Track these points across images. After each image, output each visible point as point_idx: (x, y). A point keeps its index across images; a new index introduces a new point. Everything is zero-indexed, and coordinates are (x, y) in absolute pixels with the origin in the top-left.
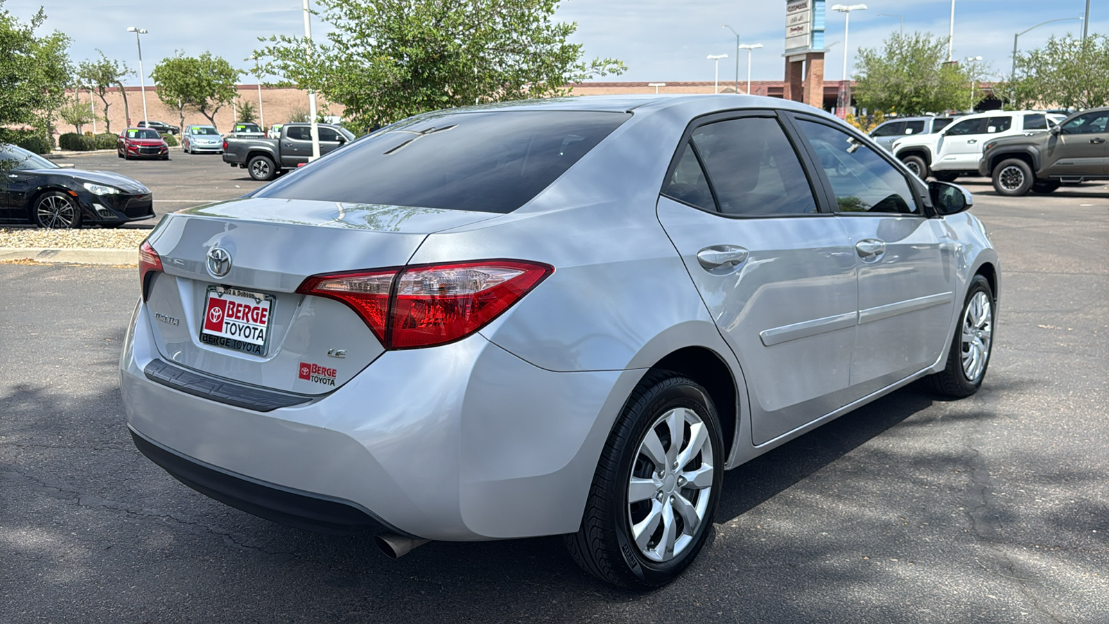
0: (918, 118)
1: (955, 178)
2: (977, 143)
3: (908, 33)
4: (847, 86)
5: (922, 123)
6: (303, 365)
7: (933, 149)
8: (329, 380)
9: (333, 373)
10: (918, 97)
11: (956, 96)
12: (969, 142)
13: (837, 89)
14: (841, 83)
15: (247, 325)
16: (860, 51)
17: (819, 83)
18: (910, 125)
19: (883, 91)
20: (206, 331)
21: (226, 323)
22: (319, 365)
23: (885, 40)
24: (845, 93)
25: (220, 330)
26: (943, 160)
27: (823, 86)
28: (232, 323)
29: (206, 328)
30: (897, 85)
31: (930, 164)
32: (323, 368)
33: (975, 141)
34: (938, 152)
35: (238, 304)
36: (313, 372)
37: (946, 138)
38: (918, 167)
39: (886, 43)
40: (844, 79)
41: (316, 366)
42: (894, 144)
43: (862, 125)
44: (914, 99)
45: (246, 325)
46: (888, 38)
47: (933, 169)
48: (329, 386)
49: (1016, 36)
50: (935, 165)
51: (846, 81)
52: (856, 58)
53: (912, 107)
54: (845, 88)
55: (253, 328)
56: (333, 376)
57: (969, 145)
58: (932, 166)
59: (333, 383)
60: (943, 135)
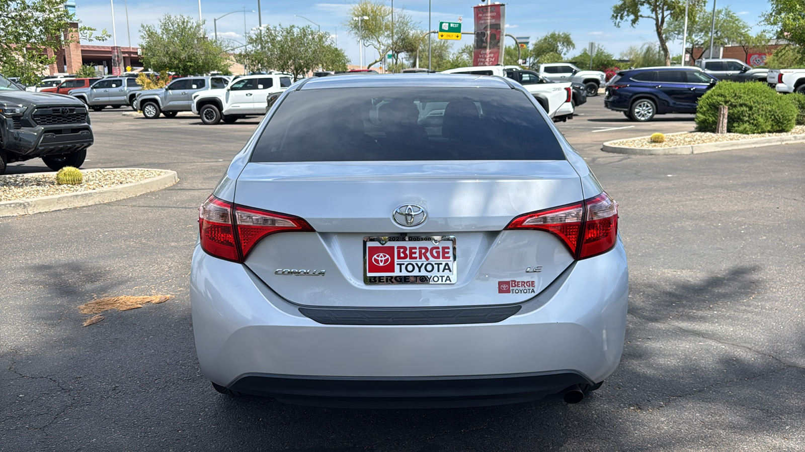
0: (199, 77)
1: (236, 120)
2: (252, 95)
3: (177, 15)
4: (119, 51)
5: (203, 81)
6: (500, 283)
7: (222, 99)
8: (529, 290)
9: (532, 284)
10: (191, 62)
11: (216, 62)
12: (247, 95)
13: (110, 52)
14: (113, 48)
15: (427, 262)
16: (143, 26)
17: (77, 47)
18: (195, 82)
19: (164, 56)
20: (369, 275)
21: (398, 264)
22: (517, 280)
23: (160, 19)
24: (118, 56)
25: (393, 271)
26: (231, 108)
27: (80, 49)
28: (406, 263)
29: (369, 272)
30: (174, 53)
31: (222, 110)
32: (522, 282)
33: (251, 94)
34: (227, 102)
35: (410, 248)
36: (512, 286)
37: (231, 92)
38: (214, 112)
39: (161, 22)
40: (116, 46)
41: (515, 281)
42: (193, 96)
43: (153, 81)
44: (188, 64)
45: (425, 263)
46: (162, 18)
47: (225, 114)
48: (530, 294)
49: (215, 20)
50: (226, 111)
51: (117, 47)
52: (140, 31)
53: (187, 69)
54: (117, 52)
55: (435, 264)
56: (532, 286)
57: (247, 97)
58: (223, 111)
59: (533, 291)
60: (228, 90)
